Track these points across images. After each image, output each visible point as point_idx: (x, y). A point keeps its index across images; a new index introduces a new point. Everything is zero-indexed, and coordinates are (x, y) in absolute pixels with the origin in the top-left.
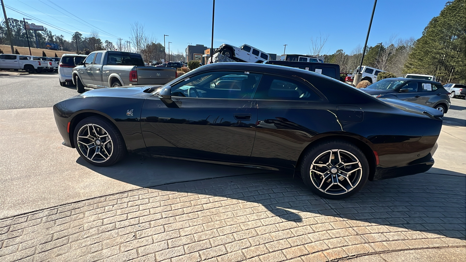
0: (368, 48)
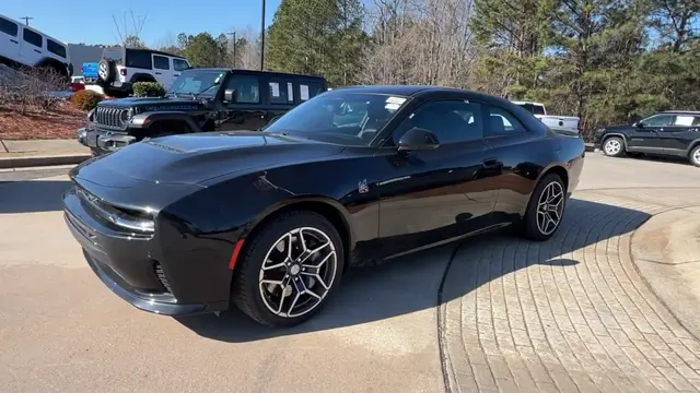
0: (186, 37)
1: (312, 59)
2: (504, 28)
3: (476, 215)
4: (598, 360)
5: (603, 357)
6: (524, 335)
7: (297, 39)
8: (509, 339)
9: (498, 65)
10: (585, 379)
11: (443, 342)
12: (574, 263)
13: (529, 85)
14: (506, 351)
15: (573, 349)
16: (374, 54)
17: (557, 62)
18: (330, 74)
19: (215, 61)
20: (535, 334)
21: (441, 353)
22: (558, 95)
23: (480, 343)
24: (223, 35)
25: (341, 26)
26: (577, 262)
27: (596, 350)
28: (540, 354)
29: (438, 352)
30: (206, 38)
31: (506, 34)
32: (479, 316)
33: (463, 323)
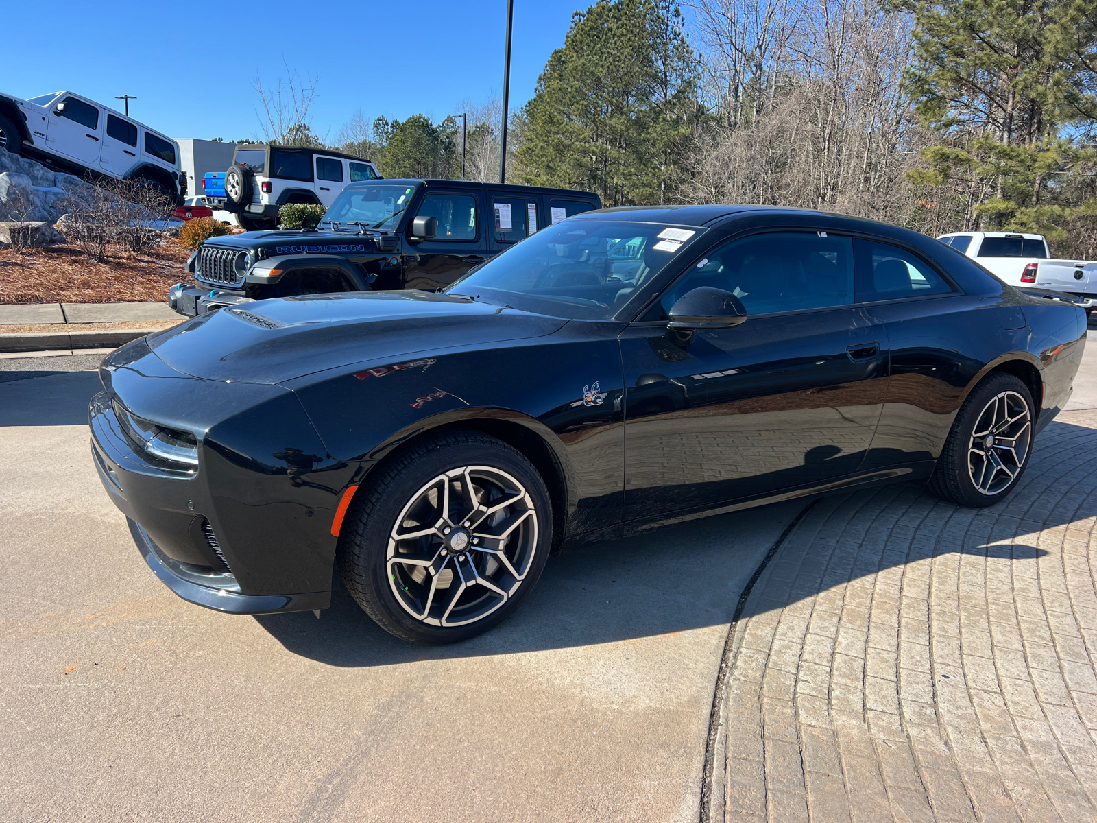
0: (387, 124)
1: (603, 159)
2: (975, 89)
3: (847, 450)
4: (1033, 756)
5: (1044, 747)
6: (890, 690)
7: (578, 123)
8: (855, 699)
9: (958, 161)
10: (994, 790)
11: (723, 693)
12: (1037, 553)
13: (1023, 199)
14: (841, 720)
15: (985, 726)
16: (715, 147)
17: (1082, 153)
18: (635, 186)
19: (435, 166)
20: (915, 689)
21: (713, 713)
22: (1084, 218)
23: (794, 699)
24: (450, 120)
25: (657, 97)
26: (1044, 553)
27: (1034, 732)
28: (913, 732)
29: (706, 711)
30: (420, 126)
31: (980, 101)
32: (808, 648)
33: (773, 658)
